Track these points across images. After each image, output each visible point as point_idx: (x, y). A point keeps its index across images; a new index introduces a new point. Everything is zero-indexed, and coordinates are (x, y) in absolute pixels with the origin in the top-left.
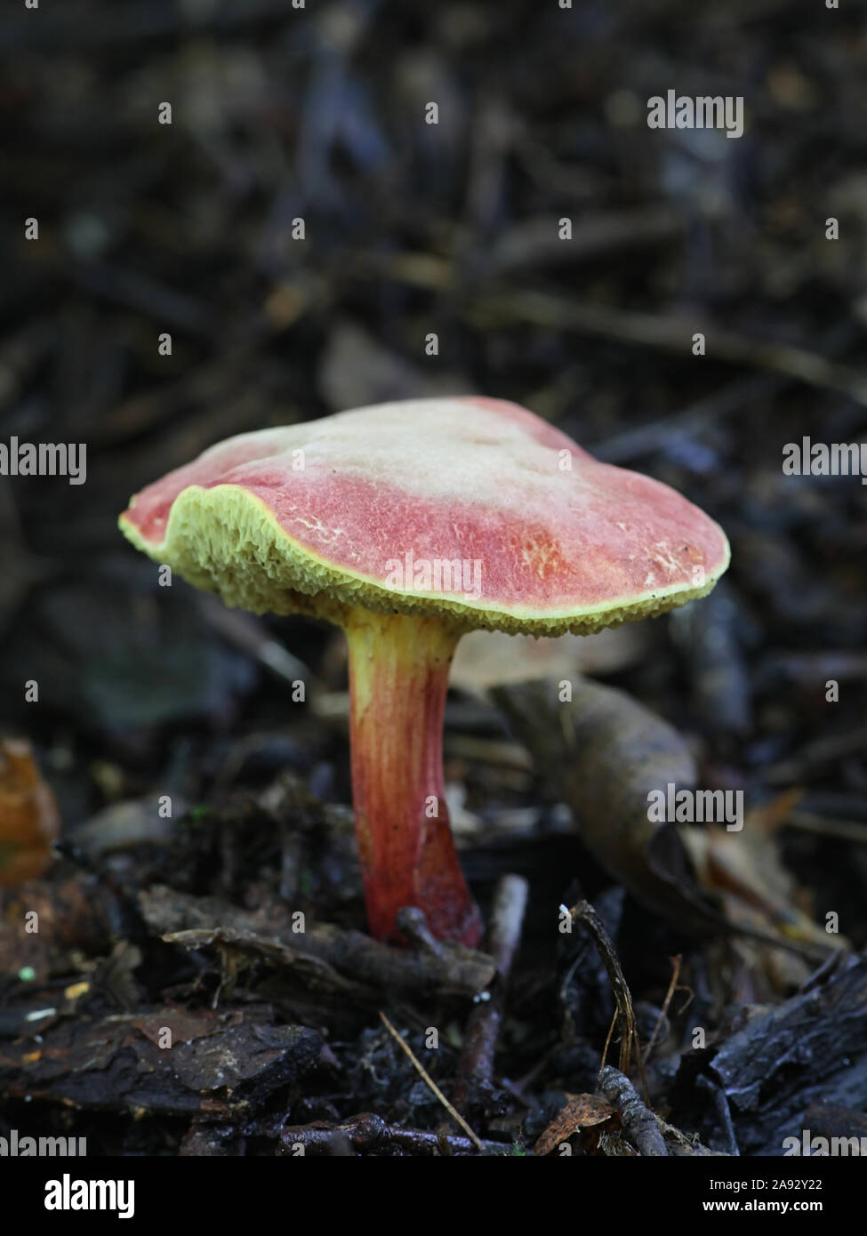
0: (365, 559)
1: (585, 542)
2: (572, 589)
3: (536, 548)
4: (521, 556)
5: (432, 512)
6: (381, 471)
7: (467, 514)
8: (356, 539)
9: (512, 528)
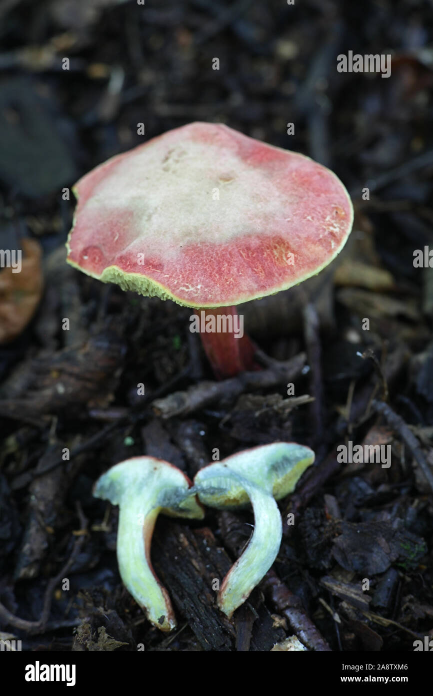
0: (216, 296)
1: (299, 237)
2: (302, 265)
3: (278, 247)
4: (273, 254)
5: (229, 250)
6: (199, 235)
7: (243, 242)
8: (207, 287)
9: (265, 241)
